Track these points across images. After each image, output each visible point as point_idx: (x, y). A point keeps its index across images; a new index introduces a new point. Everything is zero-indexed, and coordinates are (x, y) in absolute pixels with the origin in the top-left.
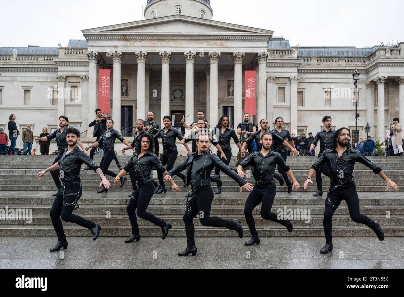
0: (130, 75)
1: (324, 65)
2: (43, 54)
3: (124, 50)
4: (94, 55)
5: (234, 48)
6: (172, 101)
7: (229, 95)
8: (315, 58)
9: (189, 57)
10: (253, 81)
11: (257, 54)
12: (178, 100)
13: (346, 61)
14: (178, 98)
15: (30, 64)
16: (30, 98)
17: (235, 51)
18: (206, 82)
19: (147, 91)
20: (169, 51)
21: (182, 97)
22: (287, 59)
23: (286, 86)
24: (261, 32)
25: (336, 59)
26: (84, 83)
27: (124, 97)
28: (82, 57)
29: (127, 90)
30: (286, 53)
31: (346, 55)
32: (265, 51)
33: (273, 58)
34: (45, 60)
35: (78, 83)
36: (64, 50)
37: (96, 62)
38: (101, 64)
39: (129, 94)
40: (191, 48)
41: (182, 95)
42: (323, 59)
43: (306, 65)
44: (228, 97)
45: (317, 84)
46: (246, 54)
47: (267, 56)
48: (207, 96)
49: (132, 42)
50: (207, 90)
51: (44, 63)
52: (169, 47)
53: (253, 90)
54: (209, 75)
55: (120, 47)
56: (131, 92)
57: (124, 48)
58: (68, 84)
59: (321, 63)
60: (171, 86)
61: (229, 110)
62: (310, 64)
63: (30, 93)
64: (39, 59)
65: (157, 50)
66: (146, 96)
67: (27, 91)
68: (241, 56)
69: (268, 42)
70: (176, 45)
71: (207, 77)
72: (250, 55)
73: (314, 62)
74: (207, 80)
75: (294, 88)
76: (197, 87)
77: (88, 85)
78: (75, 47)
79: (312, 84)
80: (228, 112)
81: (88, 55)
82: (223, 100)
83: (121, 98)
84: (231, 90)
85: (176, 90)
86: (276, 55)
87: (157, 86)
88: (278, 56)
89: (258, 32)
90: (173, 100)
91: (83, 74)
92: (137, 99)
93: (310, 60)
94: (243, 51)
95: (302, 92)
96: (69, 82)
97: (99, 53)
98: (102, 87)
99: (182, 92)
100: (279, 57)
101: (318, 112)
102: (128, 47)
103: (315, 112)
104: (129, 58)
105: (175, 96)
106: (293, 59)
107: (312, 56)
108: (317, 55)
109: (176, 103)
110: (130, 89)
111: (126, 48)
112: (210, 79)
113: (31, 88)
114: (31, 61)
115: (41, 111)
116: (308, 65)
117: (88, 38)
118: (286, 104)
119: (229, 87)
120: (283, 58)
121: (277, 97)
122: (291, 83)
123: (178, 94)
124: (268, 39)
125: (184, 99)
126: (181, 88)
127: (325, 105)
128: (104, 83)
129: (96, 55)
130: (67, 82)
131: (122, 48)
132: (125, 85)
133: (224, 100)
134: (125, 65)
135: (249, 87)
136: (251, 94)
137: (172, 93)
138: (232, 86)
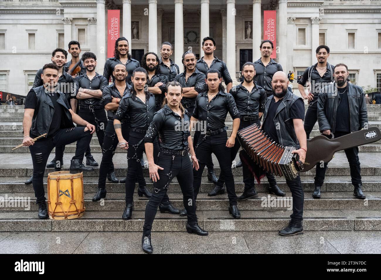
0: (141, 16)
1: (347, 4)
6: (186, 45)
7: (246, 37)
10: (273, 22)
12: (192, 43)
14: (192, 41)
15: (34, 5)
16: (35, 43)
18: (222, 24)
19: (159, 33)
21: (195, 40)
23: (307, 27)
26: (92, 25)
27: (135, 41)
29: (138, 33)
34: (50, 1)
35: (86, 26)
37: (105, 3)
38: (110, 5)
39: (140, 37)
41: (197, 38)
43: (328, 5)
44: (245, 39)
45: (340, 25)
48: (223, 39)
50: (223, 32)
51: (49, 4)
53: (273, 31)
56: (142, 35)
58: (74, 27)
59: (344, 2)
60: (185, 28)
61: (246, 53)
62: (332, 4)
63: (35, 36)
64: (44, 0)
66: (158, 39)
67: (32, 35)
73: (336, 1)
74: (223, 21)
75: (316, 29)
76: (213, 28)
77: (96, 27)
79: (334, 24)
80: (245, 55)
82: (240, 43)
83: (132, 41)
84: (249, 31)
85: (190, 32)
87: (170, 29)
90: (187, 43)
91: (90, 16)
92: (148, 42)
95: (324, 34)
96: (76, 25)
98: (111, 29)
99: (196, 35)
101: (341, 55)
103: (338, 55)
105: (189, 39)
110: (141, 32)
112: (226, 20)
113: (36, 31)
114: (35, 3)
115: (46, 55)
118: (307, 46)
119: (246, 29)
121: (297, 39)
122: (312, 24)
123: (192, 37)
125: (198, 42)
126: (195, 30)
127: (348, 47)
128: (113, 25)
130: (74, 25)
132: (135, 28)
133: (242, 43)
135: (269, 29)
136: (270, 36)
137: (186, 35)
138: (249, 27)
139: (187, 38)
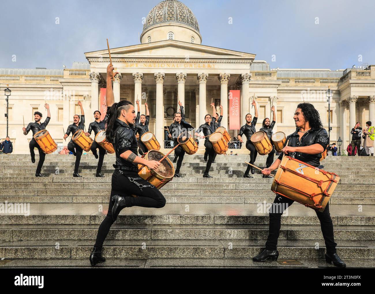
0: (128, 95)
1: (301, 86)
2: (49, 75)
3: (123, 71)
4: (96, 75)
5: (221, 70)
8: (293, 80)
9: (181, 78)
10: (237, 99)
11: (241, 75)
12: (171, 117)
13: (321, 82)
15: (38, 84)
17: (221, 72)
18: (196, 101)
20: (163, 72)
22: (268, 80)
23: (267, 104)
24: (245, 56)
25: (312, 80)
26: (87, 101)
28: (84, 78)
30: (267, 75)
31: (321, 77)
32: (248, 72)
33: (255, 80)
34: (51, 80)
36: (69, 71)
37: (98, 82)
38: (102, 84)
40: (183, 70)
42: (300, 80)
43: (285, 86)
45: (295, 103)
46: (231, 75)
47: (250, 77)
48: (197, 114)
49: (129, 64)
50: (197, 108)
51: (51, 83)
52: (163, 69)
53: (237, 108)
54: (198, 94)
55: (119, 68)
57: (123, 69)
58: (72, 103)
59: (299, 84)
60: (165, 104)
62: (288, 85)
64: (46, 80)
65: (152, 72)
67: (35, 109)
68: (226, 77)
69: (251, 65)
70: (168, 67)
71: (197, 96)
72: (234, 76)
73: (292, 83)
74: (197, 99)
76: (187, 105)
78: (78, 69)
79: (290, 103)
81: (90, 76)
85: (169, 108)
86: (258, 77)
88: (259, 78)
89: (242, 55)
90: (166, 117)
91: (85, 94)
93: (288, 82)
94: (229, 72)
95: (281, 111)
96: (73, 101)
97: (100, 74)
99: (174, 110)
100: (261, 78)
102: (126, 68)
104: (128, 79)
105: (168, 113)
106: (273, 80)
107: (290, 78)
108: (294, 77)
109: (169, 120)
111: (124, 69)
112: (199, 98)
113: (39, 106)
114: (38, 82)
116: (287, 86)
117: (90, 60)
120: (264, 80)
122: (271, 102)
124: (250, 62)
126: (174, 107)
129: (97, 76)
131: (121, 69)
134: (124, 85)
135: (234, 106)
136: (235, 111)
137: (165, 110)
138: (218, 103)
139: (167, 113)
